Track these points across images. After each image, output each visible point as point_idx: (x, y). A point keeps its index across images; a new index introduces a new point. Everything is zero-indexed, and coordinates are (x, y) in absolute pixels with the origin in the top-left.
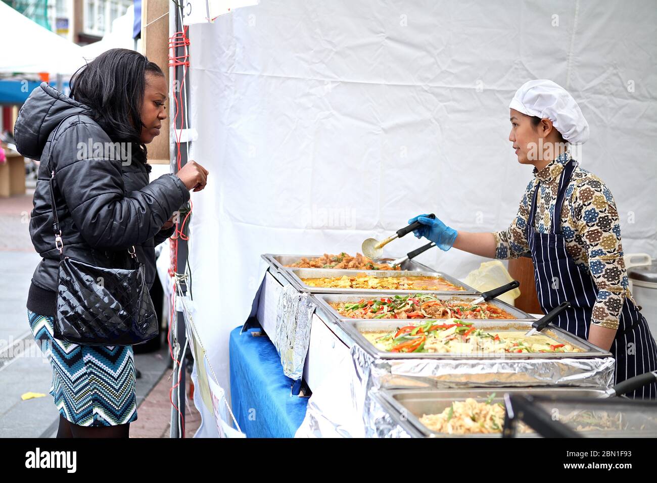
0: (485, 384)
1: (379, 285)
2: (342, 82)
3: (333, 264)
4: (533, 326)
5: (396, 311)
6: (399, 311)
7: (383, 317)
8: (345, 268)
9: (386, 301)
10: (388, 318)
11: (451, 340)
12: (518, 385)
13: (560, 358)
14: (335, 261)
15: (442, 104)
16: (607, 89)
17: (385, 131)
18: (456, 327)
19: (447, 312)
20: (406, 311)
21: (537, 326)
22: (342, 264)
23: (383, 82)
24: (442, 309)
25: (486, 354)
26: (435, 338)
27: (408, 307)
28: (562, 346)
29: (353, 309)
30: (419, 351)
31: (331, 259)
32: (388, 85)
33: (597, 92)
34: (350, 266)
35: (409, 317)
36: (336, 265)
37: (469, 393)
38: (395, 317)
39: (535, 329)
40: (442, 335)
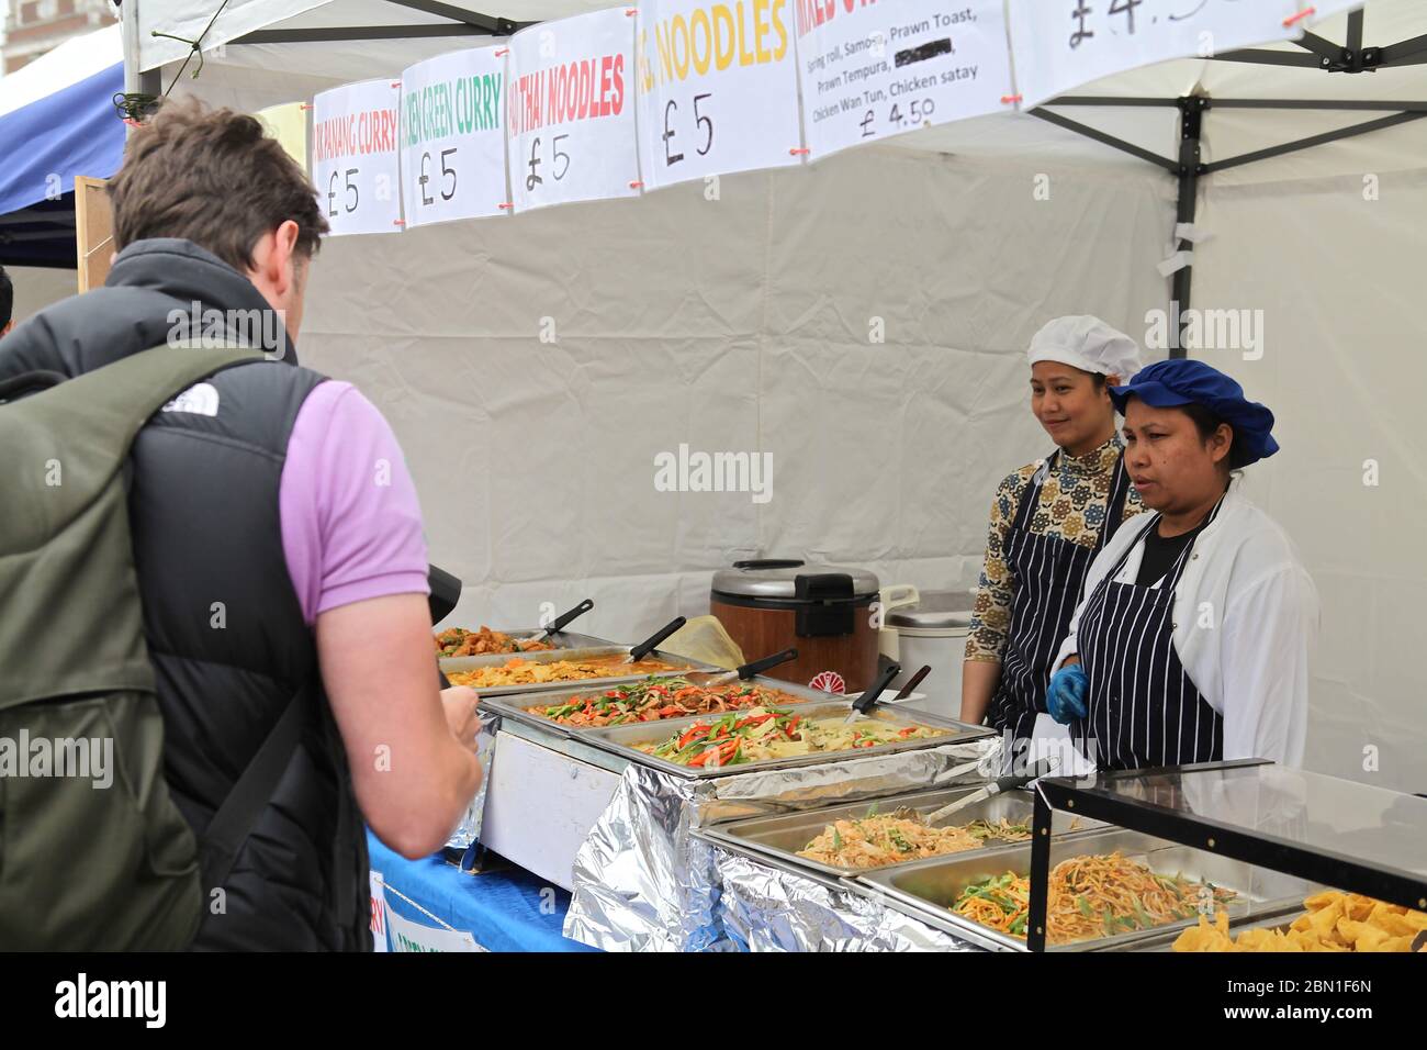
0: (845, 797)
1: (554, 675)
2: (422, 338)
3: (449, 649)
4: (854, 707)
5: (639, 709)
6: (644, 708)
7: (622, 720)
8: (472, 654)
9: (617, 696)
10: (631, 721)
11: (773, 739)
12: (886, 794)
13: (935, 746)
14: (450, 644)
15: (580, 366)
16: (820, 330)
17: (494, 416)
18: (772, 720)
19: (717, 703)
20: (654, 707)
21: (861, 706)
22: (466, 646)
23: (487, 334)
24: (707, 699)
25: (827, 753)
26: (747, 739)
27: (655, 701)
28: (913, 730)
29: (563, 714)
30: (737, 762)
31: (442, 640)
32: (496, 339)
33: (806, 335)
34: (480, 650)
35: (662, 717)
36: (455, 650)
37: (824, 814)
38: (642, 719)
39: (857, 711)
40: (757, 733)
